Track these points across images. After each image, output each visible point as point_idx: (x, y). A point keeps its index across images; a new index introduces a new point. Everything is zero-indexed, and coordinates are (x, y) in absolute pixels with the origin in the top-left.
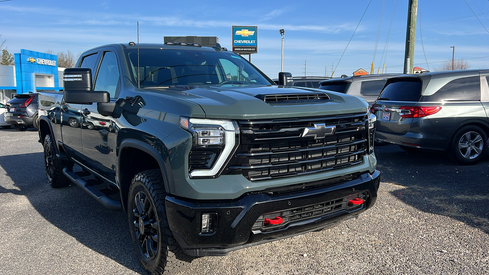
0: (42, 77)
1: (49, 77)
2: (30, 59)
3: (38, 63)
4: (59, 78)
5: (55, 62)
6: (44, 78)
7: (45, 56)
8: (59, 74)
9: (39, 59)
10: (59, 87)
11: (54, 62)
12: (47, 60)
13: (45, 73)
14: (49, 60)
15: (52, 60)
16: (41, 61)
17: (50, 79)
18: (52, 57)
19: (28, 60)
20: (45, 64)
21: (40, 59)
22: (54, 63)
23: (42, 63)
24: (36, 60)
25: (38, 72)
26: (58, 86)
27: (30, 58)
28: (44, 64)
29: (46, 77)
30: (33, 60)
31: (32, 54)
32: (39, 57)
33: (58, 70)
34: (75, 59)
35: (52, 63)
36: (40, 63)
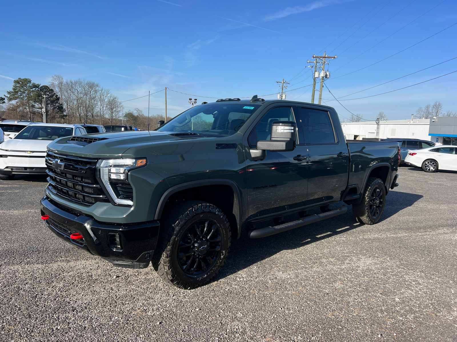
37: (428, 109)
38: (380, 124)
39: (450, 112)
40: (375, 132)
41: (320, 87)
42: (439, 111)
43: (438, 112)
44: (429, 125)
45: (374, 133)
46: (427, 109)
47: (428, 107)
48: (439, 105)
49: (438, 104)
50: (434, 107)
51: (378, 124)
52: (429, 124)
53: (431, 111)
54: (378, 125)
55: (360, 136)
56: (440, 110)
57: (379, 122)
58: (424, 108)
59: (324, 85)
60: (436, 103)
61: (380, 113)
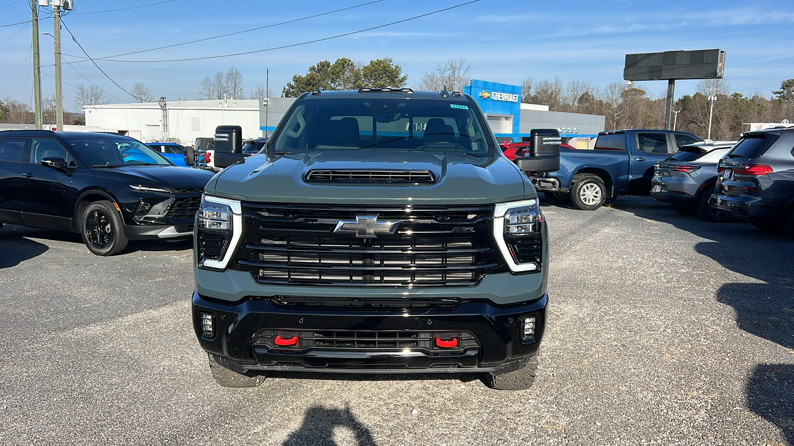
0: (498, 118)
1: (507, 118)
2: (483, 94)
3: (494, 99)
4: (521, 120)
5: (517, 96)
6: (499, 120)
7: (503, 88)
8: (521, 115)
9: (494, 93)
10: (520, 133)
11: (515, 96)
12: (505, 94)
13: (501, 113)
14: (509, 94)
15: (513, 93)
16: (497, 96)
17: (508, 121)
18: (513, 90)
19: (480, 94)
20: (503, 100)
21: (496, 93)
22: (515, 98)
23: (499, 99)
24: (490, 94)
25: (492, 112)
26: (518, 131)
27: (483, 92)
28: (501, 100)
29: (503, 119)
30: (486, 95)
31: (486, 86)
32: (495, 91)
33: (521, 108)
34: (564, 90)
35: (513, 98)
36: (496, 99)
37: (220, 81)
38: (167, 108)
39: (262, 88)
40: (160, 123)
41: (55, 28)
42: (238, 84)
43: (237, 86)
44: (259, 112)
45: (159, 126)
46: (218, 81)
47: (219, 77)
48: (237, 74)
49: (234, 72)
50: (229, 78)
51: (164, 108)
52: (258, 109)
53: (225, 85)
54: (164, 110)
55: (130, 132)
56: (240, 83)
57: (165, 105)
58: (214, 79)
59: (61, 23)
60: (231, 70)
61: (137, 85)
